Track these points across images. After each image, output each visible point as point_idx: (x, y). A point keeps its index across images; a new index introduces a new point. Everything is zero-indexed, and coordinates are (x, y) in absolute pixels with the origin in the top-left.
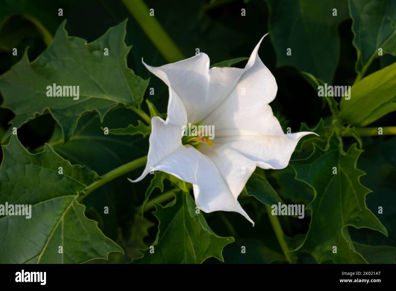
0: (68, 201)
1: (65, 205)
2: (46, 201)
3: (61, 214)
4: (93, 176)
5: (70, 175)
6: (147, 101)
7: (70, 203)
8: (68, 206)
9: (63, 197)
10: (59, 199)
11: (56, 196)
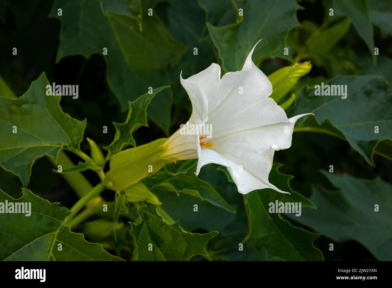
0: (51, 238)
1: (49, 242)
2: (32, 242)
3: (49, 251)
4: (64, 212)
5: (48, 214)
6: (88, 139)
7: (53, 239)
8: (52, 243)
9: (45, 235)
10: (42, 238)
11: (40, 236)
